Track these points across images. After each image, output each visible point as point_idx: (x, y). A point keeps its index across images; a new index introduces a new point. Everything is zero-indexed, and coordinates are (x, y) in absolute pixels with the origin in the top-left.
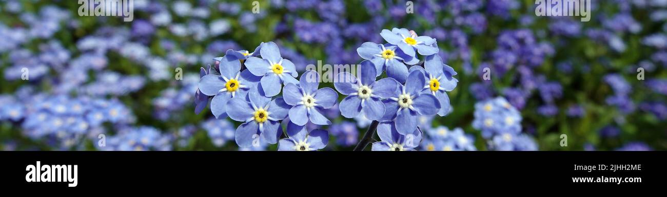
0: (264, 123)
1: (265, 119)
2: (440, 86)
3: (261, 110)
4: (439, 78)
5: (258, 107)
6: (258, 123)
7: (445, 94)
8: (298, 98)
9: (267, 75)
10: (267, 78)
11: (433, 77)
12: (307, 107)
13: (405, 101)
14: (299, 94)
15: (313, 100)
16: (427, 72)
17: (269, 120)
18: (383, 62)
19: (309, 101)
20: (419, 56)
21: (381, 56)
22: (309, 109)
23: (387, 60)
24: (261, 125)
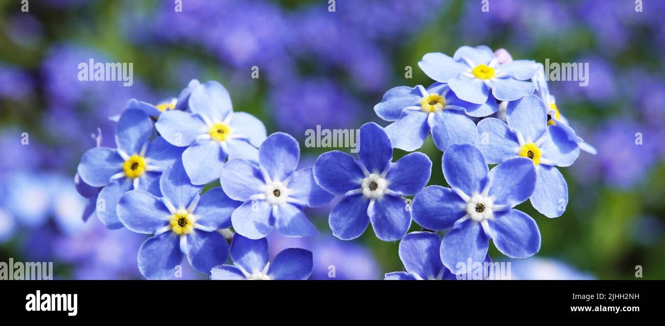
0: (188, 235)
1: (189, 229)
2: (544, 156)
3: (183, 212)
4: (541, 140)
5: (176, 206)
6: (178, 238)
7: (555, 171)
8: (253, 187)
9: (194, 144)
10: (196, 149)
11: (526, 140)
12: (271, 205)
13: (480, 208)
14: (258, 181)
15: (285, 191)
16: (512, 129)
17: (197, 230)
18: (423, 120)
19: (277, 193)
20: (494, 101)
21: (417, 108)
22: (275, 208)
23: (432, 115)
24: (183, 242)
